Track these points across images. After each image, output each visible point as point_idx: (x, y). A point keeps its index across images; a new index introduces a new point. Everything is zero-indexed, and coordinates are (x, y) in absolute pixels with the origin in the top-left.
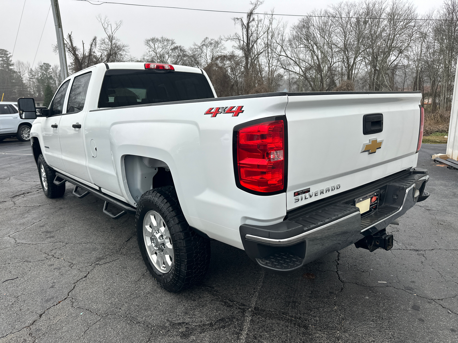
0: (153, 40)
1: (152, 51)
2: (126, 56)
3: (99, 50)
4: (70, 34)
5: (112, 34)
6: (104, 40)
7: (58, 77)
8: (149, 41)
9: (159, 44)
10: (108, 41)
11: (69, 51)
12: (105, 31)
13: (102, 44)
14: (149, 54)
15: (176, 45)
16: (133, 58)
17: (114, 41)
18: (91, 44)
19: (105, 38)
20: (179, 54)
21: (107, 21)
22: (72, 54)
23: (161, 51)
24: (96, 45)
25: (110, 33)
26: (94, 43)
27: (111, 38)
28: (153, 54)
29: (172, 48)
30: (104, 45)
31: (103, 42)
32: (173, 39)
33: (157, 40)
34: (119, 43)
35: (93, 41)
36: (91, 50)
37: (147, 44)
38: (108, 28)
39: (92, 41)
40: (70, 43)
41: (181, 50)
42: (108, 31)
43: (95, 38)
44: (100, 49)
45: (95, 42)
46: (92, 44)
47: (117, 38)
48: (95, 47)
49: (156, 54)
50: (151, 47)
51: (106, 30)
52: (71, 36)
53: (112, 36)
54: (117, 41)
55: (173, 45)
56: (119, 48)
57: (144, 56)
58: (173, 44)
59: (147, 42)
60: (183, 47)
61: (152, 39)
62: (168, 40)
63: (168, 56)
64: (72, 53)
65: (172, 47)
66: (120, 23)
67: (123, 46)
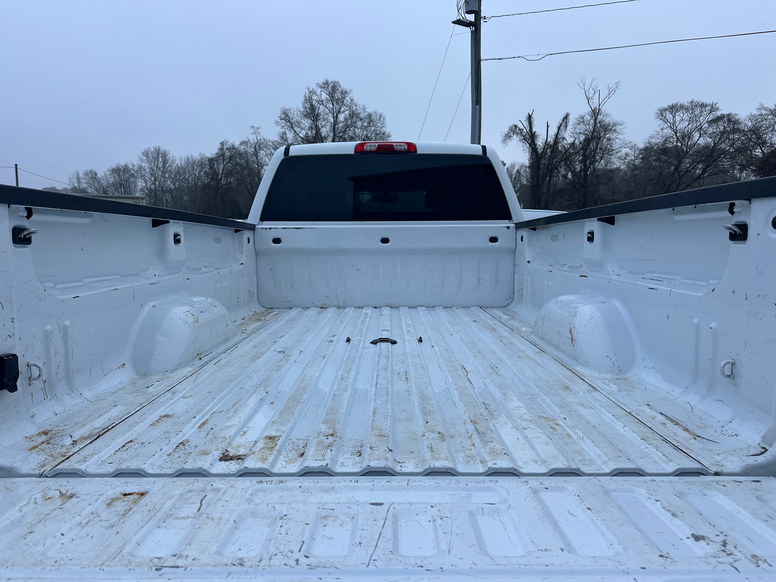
0: (674, 109)
1: (667, 128)
2: (617, 140)
3: (572, 135)
4: (530, 114)
5: (599, 106)
6: (583, 118)
7: (513, 180)
8: (666, 110)
9: (683, 115)
10: (589, 118)
11: (524, 139)
12: (588, 102)
13: (578, 124)
14: (661, 133)
15: (719, 114)
16: (628, 142)
17: (600, 117)
18: (559, 125)
19: (586, 115)
20: (724, 129)
21: (594, 86)
22: (528, 145)
23: (685, 127)
24: (566, 126)
25: (595, 104)
26: (564, 124)
27: (595, 113)
28: (668, 132)
29: (710, 119)
30: (582, 125)
31: (581, 120)
32: (715, 102)
33: (682, 107)
34: (607, 120)
35: (563, 121)
36: (557, 135)
37: (661, 117)
38: (593, 98)
39: (561, 121)
40: (529, 128)
41: (729, 121)
42: (593, 102)
43: (567, 117)
44: (573, 133)
45: (566, 122)
46: (561, 125)
47: (606, 112)
48: (565, 130)
49: (676, 133)
50: (666, 121)
51: (590, 100)
52: (532, 116)
53: (599, 110)
54: (604, 118)
55: (713, 113)
56: (606, 128)
57: (652, 137)
58: (713, 111)
59: (662, 113)
60: (736, 114)
61: (670, 107)
62: (703, 106)
63: (698, 135)
64: (528, 143)
65: (711, 117)
66: (616, 86)
67: (614, 125)
